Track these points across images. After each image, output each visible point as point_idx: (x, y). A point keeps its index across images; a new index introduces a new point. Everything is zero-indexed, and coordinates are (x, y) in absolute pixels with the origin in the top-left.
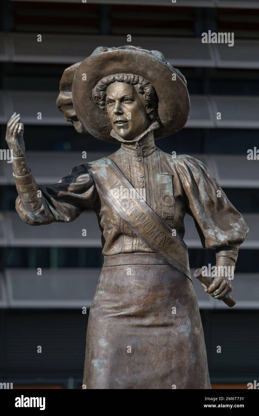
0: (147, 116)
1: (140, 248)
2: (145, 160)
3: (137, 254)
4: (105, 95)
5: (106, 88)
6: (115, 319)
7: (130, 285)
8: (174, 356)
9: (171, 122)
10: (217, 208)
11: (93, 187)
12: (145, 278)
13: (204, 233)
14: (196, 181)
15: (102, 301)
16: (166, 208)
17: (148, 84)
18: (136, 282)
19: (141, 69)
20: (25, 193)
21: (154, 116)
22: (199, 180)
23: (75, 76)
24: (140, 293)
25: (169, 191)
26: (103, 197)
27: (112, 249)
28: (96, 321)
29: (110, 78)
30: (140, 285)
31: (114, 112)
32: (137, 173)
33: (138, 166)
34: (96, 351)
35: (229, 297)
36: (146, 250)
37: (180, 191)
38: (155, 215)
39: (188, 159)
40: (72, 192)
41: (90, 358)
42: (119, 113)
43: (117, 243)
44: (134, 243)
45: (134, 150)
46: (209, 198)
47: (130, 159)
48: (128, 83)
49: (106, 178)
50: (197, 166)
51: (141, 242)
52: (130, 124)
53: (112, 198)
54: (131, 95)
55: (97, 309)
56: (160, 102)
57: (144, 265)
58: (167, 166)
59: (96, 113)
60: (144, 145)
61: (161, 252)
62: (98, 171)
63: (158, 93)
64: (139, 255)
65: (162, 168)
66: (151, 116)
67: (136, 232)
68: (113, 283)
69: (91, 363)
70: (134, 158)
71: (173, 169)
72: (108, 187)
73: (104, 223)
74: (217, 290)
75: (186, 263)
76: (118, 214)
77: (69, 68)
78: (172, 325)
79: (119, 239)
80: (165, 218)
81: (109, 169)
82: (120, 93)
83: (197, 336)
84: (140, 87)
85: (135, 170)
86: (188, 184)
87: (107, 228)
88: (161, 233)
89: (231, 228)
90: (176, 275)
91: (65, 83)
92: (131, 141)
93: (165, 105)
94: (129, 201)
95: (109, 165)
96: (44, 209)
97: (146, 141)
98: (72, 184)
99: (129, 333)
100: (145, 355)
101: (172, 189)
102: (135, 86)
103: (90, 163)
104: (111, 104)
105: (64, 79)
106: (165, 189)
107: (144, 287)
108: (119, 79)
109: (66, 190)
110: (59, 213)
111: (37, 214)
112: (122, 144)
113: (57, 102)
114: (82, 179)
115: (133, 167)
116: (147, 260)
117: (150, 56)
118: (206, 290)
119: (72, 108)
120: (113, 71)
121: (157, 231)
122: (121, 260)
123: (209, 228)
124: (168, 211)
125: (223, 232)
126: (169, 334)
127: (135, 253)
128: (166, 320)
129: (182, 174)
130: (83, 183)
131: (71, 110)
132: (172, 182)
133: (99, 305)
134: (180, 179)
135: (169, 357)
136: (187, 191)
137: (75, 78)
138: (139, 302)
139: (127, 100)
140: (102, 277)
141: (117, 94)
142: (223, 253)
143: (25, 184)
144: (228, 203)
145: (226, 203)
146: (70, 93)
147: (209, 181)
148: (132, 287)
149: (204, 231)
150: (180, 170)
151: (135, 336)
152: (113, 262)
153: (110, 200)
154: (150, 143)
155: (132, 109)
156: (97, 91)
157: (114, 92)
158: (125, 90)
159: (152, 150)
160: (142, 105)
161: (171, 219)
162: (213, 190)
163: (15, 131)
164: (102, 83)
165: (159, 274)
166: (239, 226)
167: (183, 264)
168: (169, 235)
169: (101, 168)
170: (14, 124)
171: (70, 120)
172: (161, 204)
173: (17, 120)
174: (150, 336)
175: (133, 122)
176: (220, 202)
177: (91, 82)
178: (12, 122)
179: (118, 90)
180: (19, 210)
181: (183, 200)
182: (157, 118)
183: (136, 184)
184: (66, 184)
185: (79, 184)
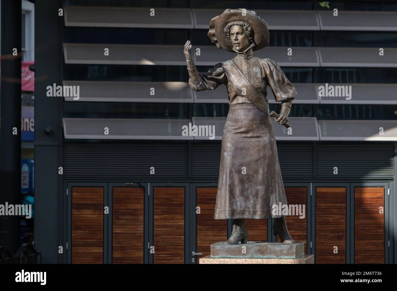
0: (249, 41)
1: (246, 102)
2: (248, 61)
4: (230, 31)
5: (230, 28)
6: (235, 134)
7: (241, 119)
8: (262, 151)
9: (261, 43)
10: (282, 83)
11: (224, 73)
12: (248, 115)
14: (272, 71)
15: (229, 126)
16: (257, 83)
17: (249, 26)
18: (244, 117)
19: (246, 19)
20: (193, 76)
22: (273, 70)
24: (246, 122)
25: (259, 75)
26: (229, 78)
27: (233, 102)
28: (226, 135)
29: (232, 23)
30: (246, 119)
31: (234, 39)
32: (245, 67)
33: (245, 64)
34: (226, 148)
35: (287, 124)
36: (248, 102)
37: (264, 75)
38: (253, 86)
39: (268, 60)
40: (214, 76)
41: (223, 152)
42: (236, 40)
43: (235, 99)
44: (243, 99)
45: (243, 56)
46: (278, 79)
47: (241, 60)
48: (240, 26)
49: (230, 70)
50: (273, 64)
51: (246, 99)
52: (241, 44)
54: (242, 31)
55: (226, 129)
56: (255, 34)
57: (248, 110)
58: (258, 64)
59: (226, 39)
60: (248, 54)
61: (256, 103)
62: (226, 66)
63: (254, 30)
64: (245, 105)
65: (256, 65)
68: (234, 117)
69: (223, 154)
70: (243, 60)
71: (261, 65)
72: (231, 74)
73: (229, 90)
74: (281, 121)
75: (267, 108)
76: (235, 86)
77: (213, 19)
78: (261, 137)
79: (236, 97)
80: (257, 88)
81: (232, 65)
85: (244, 65)
87: (231, 92)
88: (255, 95)
89: (288, 92)
90: (263, 114)
91: (212, 25)
92: (242, 52)
93: (257, 35)
94: (241, 80)
95: (231, 63)
96: (201, 84)
97: (249, 52)
98: (214, 72)
99: (241, 140)
100: (248, 150)
101: (260, 74)
102: (243, 27)
103: (223, 62)
104: (233, 35)
105: (211, 23)
106: (257, 74)
107: (248, 119)
108: (236, 24)
109: (212, 75)
110: (208, 86)
111: (198, 86)
112: (238, 54)
113: (208, 34)
114: (219, 70)
116: (249, 107)
117: (251, 13)
118: (276, 121)
119: (215, 37)
120: (233, 20)
121: (253, 94)
122: (237, 107)
123: (278, 92)
124: (259, 85)
125: (285, 94)
126: (259, 141)
128: (258, 135)
130: (219, 72)
132: (261, 71)
134: (264, 70)
135: (259, 151)
136: (268, 75)
137: (216, 23)
138: (245, 126)
139: (240, 34)
140: (229, 115)
141: (235, 31)
142: (284, 104)
143: (193, 72)
144: (287, 80)
145: (286, 80)
146: (214, 30)
147: (278, 71)
149: (276, 94)
150: (264, 66)
151: (244, 142)
152: (234, 108)
153: (232, 79)
154: (251, 53)
155: (242, 38)
156: (226, 29)
158: (239, 29)
159: (252, 56)
160: (247, 36)
161: (260, 88)
162: (280, 75)
163: (188, 49)
164: (228, 25)
165: (254, 113)
166: (292, 91)
167: (266, 109)
168: (259, 96)
169: (228, 65)
170: (187, 45)
171: (214, 42)
172: (255, 82)
173: (189, 44)
174: (250, 142)
175: (243, 43)
176: (283, 80)
177: (223, 25)
178: (187, 44)
179: (236, 29)
180: (190, 84)
181: (266, 80)
182: (254, 41)
183: (244, 72)
184: (212, 72)
185: (217, 72)
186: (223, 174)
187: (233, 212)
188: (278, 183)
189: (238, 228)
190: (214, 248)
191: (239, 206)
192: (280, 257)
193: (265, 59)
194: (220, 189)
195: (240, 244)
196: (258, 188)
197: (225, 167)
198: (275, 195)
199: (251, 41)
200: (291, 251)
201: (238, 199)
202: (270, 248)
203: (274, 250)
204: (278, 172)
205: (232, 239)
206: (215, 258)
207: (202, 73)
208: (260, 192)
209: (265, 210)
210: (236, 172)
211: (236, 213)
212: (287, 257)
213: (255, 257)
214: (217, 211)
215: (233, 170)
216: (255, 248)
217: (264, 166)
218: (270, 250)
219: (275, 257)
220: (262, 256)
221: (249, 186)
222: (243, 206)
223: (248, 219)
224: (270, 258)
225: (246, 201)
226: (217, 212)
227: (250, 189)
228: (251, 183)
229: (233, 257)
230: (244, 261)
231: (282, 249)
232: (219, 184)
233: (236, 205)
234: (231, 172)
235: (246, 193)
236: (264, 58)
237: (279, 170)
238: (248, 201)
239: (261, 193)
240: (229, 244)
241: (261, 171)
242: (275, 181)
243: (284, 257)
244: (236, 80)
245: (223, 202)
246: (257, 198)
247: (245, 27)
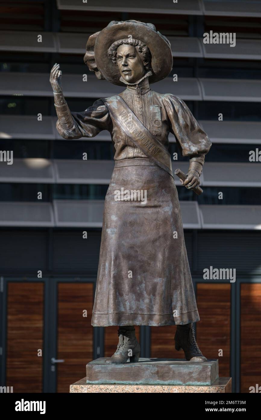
0: (144, 67)
1: (139, 155)
2: (143, 97)
3: (137, 159)
4: (116, 53)
5: (117, 48)
6: (122, 202)
8: (161, 227)
9: (160, 71)
10: (190, 129)
11: (108, 114)
12: (142, 175)
13: (181, 146)
14: (177, 111)
15: (114, 190)
16: (156, 128)
17: (145, 46)
18: (136, 178)
19: (140, 35)
20: (63, 117)
21: (149, 68)
22: (179, 110)
23: (96, 41)
24: (139, 185)
25: (158, 117)
26: (114, 121)
27: (120, 156)
28: (109, 203)
29: (120, 41)
30: (139, 180)
31: (122, 64)
32: (137, 105)
33: (138, 100)
34: (109, 223)
35: (198, 189)
36: (143, 156)
37: (166, 117)
38: (149, 133)
39: (171, 96)
40: (93, 117)
41: (105, 228)
42: (125, 65)
43: (124, 152)
44: (135, 151)
45: (135, 90)
46: (185, 123)
47: (133, 96)
48: (132, 45)
49: (116, 109)
50: (177, 101)
51: (139, 151)
52: (133, 72)
53: (120, 122)
54: (134, 53)
55: (110, 196)
56: (153, 58)
57: (142, 167)
58: (157, 101)
59: (110, 66)
60: (142, 87)
61: (153, 158)
62: (111, 104)
63: (151, 52)
64: (138, 160)
65: (154, 102)
66: (146, 67)
67: (136, 144)
68: (121, 178)
69: (106, 231)
70: (135, 95)
71: (161, 103)
72: (118, 115)
73: (115, 139)
74: (190, 183)
76: (124, 132)
77: (92, 36)
78: (160, 206)
79: (125, 149)
80: (155, 135)
81: (119, 102)
82: (126, 52)
83: (177, 214)
84: (139, 48)
85: (136, 103)
86: (171, 113)
87: (117, 141)
88: (153, 145)
89: (200, 142)
90: (163, 173)
91: (90, 46)
92: (133, 84)
93: (156, 60)
94: (132, 124)
95: (118, 100)
96: (75, 128)
97: (144, 84)
98: (94, 112)
99: (131, 211)
100: (142, 226)
101: (160, 116)
102: (136, 47)
103: (107, 98)
104: (120, 59)
105: (89, 43)
106: (156, 116)
107: (141, 181)
108: (125, 42)
109: (90, 116)
110: (85, 131)
111: (70, 131)
112: (127, 86)
113: (84, 58)
114: (100, 109)
115: (134, 101)
116: (143, 163)
117: (146, 27)
118: (182, 183)
119: (94, 62)
120: (121, 37)
121: (150, 143)
122: (126, 163)
123: (185, 142)
124: (158, 130)
125: (194, 145)
126: (158, 213)
127: (136, 158)
128: (156, 203)
129: (167, 106)
130: (101, 111)
131: (94, 64)
132: (161, 111)
133: (112, 193)
134: (166, 109)
135: (158, 228)
136: (170, 117)
137: (96, 42)
139: (131, 56)
140: (113, 175)
141: (124, 52)
142: (194, 159)
143: (62, 111)
144: (198, 126)
145: (197, 126)
146: (93, 52)
147: (185, 111)
148: (133, 181)
149: (182, 144)
150: (166, 104)
151: (135, 213)
152: (121, 165)
153: (119, 123)
154: (146, 86)
155: (134, 62)
156: (110, 51)
157: (122, 51)
158: (130, 50)
159: (147, 90)
160: (141, 60)
161: (160, 136)
162: (188, 117)
163: (56, 76)
164: (114, 45)
165: (151, 172)
166: (205, 142)
167: (168, 166)
168: (159, 147)
169: (113, 102)
170: (55, 71)
171: (93, 70)
172: (153, 126)
173: (57, 68)
174: (145, 214)
175: (134, 71)
176: (193, 125)
177: (107, 44)
178: (54, 69)
179: (125, 50)
180: (59, 129)
181: (167, 123)
182: (150, 69)
183: (137, 113)
184: (90, 112)
185: (98, 112)
186: (105, 261)
187: (119, 316)
188: (185, 274)
189: (126, 339)
190: (90, 368)
191: (128, 308)
192: (187, 383)
193: (166, 95)
194: (100, 282)
195: (128, 363)
196: (155, 280)
197: (109, 250)
198: (180, 291)
199: (147, 68)
200: (204, 374)
201: (127, 296)
202: (173, 369)
203: (180, 373)
204: (184, 258)
205: (117, 355)
206: (93, 384)
207: (75, 113)
208: (158, 287)
209: (166, 313)
210: (124, 257)
211: (123, 318)
212: (199, 383)
213: (152, 382)
214: (97, 314)
215: (120, 254)
216: (151, 370)
217: (164, 249)
218: (174, 372)
219: (181, 383)
220: (161, 382)
221: (143, 278)
222: (134, 307)
223: (140, 327)
224: (173, 385)
225: (138, 300)
226: (96, 316)
227: (144, 282)
228: (145, 274)
229: (119, 382)
230: (136, 389)
231: (191, 371)
232: (99, 275)
233: (125, 305)
234: (117, 258)
235: (138, 288)
236: (165, 93)
237: (185, 255)
238: (141, 300)
239: (160, 289)
240: (113, 363)
241: (160, 256)
242: (180, 271)
243: (194, 383)
244: (126, 123)
245: (105, 300)
246: (154, 295)
247: (139, 47)
